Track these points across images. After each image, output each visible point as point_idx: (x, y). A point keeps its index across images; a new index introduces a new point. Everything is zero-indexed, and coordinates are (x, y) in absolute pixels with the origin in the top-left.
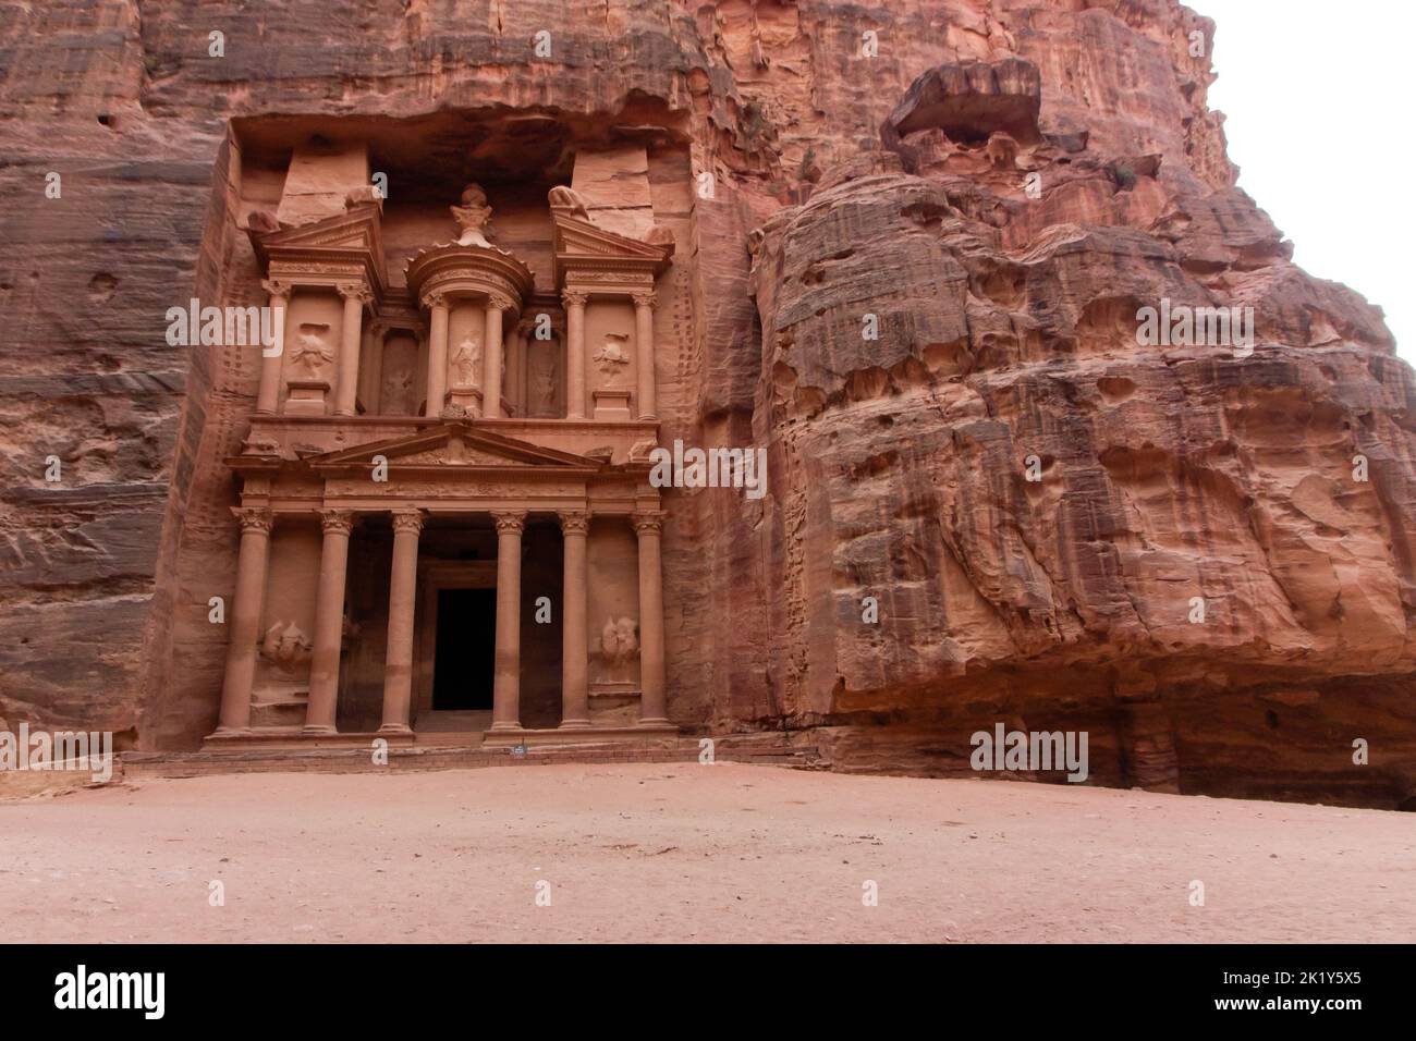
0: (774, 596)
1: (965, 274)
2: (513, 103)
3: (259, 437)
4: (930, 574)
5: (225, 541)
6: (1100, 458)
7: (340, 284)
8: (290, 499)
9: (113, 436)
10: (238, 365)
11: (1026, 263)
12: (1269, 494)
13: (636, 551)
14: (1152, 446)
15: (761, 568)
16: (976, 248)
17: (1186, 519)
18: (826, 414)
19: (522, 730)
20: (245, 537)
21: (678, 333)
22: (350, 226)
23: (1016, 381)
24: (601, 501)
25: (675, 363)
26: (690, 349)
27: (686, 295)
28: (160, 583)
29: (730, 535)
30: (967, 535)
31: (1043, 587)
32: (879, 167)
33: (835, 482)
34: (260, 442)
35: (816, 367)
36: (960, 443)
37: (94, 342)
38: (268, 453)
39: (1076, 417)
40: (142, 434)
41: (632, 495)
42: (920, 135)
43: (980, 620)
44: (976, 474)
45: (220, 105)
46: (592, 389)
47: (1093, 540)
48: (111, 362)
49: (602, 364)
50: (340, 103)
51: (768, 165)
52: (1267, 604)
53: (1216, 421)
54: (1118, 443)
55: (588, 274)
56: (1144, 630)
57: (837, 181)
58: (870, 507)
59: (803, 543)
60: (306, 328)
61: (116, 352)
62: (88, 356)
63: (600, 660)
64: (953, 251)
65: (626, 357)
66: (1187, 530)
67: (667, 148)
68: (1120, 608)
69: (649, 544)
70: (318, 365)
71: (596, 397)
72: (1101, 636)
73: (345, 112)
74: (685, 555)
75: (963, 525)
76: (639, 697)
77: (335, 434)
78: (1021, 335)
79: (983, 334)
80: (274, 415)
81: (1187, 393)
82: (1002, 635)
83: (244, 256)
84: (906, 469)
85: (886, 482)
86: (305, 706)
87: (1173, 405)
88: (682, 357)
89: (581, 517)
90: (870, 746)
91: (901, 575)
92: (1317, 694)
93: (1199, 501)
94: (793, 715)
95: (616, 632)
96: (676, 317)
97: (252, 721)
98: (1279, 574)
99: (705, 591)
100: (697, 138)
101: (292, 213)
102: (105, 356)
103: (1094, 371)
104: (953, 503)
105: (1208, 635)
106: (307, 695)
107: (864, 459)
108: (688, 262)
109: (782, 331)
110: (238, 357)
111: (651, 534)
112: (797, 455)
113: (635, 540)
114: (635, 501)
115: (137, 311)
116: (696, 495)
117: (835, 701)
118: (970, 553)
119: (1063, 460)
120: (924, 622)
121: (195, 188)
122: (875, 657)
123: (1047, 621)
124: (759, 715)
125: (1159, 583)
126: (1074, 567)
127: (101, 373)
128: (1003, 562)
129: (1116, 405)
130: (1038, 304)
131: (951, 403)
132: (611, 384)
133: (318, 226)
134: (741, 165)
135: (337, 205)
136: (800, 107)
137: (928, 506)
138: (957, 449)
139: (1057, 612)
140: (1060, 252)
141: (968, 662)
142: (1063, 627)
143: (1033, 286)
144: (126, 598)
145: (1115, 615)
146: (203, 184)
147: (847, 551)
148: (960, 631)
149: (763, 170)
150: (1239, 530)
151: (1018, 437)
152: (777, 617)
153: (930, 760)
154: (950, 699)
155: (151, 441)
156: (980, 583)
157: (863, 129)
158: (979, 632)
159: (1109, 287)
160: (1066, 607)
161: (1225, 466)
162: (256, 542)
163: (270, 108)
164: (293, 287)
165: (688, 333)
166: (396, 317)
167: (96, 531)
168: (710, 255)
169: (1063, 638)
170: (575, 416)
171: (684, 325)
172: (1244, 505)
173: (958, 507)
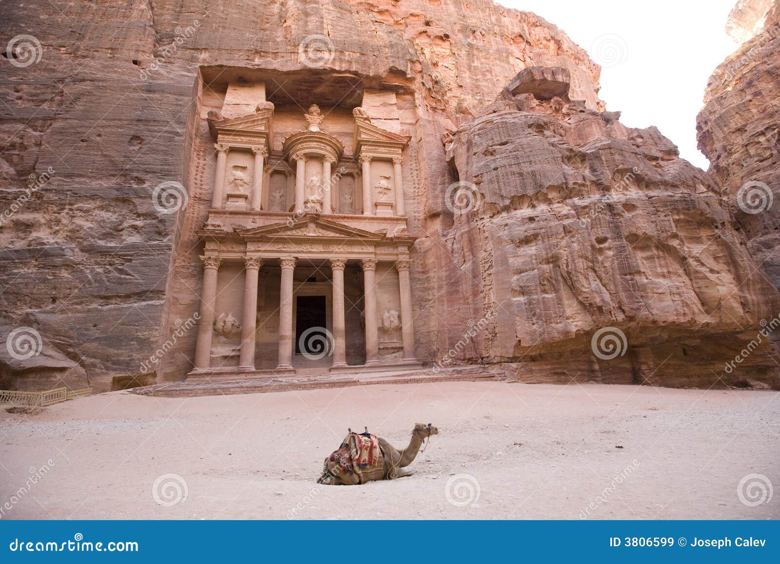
0: (473, 301)
1: (560, 155)
2: (337, 68)
3: (212, 221)
4: (556, 291)
5: (195, 272)
6: (626, 238)
7: (253, 147)
8: (228, 252)
9: (142, 218)
10: (202, 185)
11: (587, 152)
12: (692, 255)
13: (398, 279)
14: (647, 234)
15: (466, 288)
16: (563, 144)
17: (661, 266)
18: (500, 216)
19: (347, 366)
20: (206, 271)
21: (412, 177)
22: (258, 120)
23: (590, 204)
24: (381, 254)
25: (412, 190)
26: (418, 184)
27: (416, 160)
28: (168, 294)
29: (446, 271)
30: (573, 272)
31: (607, 297)
32: (507, 108)
33: (510, 247)
34: (214, 223)
35: (495, 194)
36: (567, 230)
37: (131, 170)
38: (217, 228)
39: (615, 220)
40: (157, 218)
41: (396, 252)
42: (524, 95)
43: (579, 312)
44: (575, 245)
45: (193, 59)
46: (374, 202)
47: (626, 275)
48: (140, 181)
49: (379, 190)
50: (254, 63)
51: (445, 105)
52: (694, 303)
53: (670, 224)
54: (633, 232)
55: (372, 148)
56: (650, 316)
57: (489, 112)
58: (528, 259)
59: (492, 276)
60: (236, 167)
61: (143, 176)
62: (128, 177)
63: (382, 330)
64: (553, 145)
65: (390, 187)
66: (662, 271)
67: (404, 94)
68: (640, 306)
69: (404, 275)
70: (242, 186)
71: (376, 205)
72: (631, 319)
73: (256, 67)
74: (419, 280)
75: (572, 269)
76: (402, 348)
77: (251, 220)
78: (588, 183)
79: (573, 182)
80: (221, 210)
81: (658, 211)
82: (589, 318)
83: (204, 132)
84: (543, 242)
85: (534, 248)
86: (239, 356)
87: (653, 216)
88: (415, 188)
89: (373, 262)
90: (531, 371)
91: (545, 292)
92: (700, 341)
93: (665, 258)
94: (488, 357)
95: (390, 318)
96: (411, 169)
97: (211, 365)
98: (697, 290)
99: (430, 297)
100: (417, 91)
101: (228, 113)
102: (136, 177)
103: (620, 200)
104: (566, 258)
105: (676, 318)
106: (239, 350)
107: (523, 237)
108: (416, 145)
109: (476, 177)
110: (201, 181)
111: (406, 270)
112: (486, 234)
113: (397, 273)
114: (397, 255)
115: (154, 156)
116: (425, 252)
117: (515, 351)
118: (575, 281)
119: (612, 239)
120: (556, 313)
121: (183, 97)
122: (535, 330)
123: (610, 312)
124: (468, 357)
125: (655, 294)
126: (620, 288)
127: (135, 186)
128: (590, 285)
129: (630, 215)
130: (593, 170)
131: (560, 212)
132: (383, 199)
133: (243, 119)
134: (434, 105)
135: (251, 110)
136: (452, 83)
137: (554, 259)
138: (565, 233)
139: (614, 307)
140: (601, 148)
141: (576, 331)
142: (616, 315)
143: (590, 162)
144: (150, 302)
145: (638, 309)
146: (187, 96)
147: (518, 280)
148: (571, 317)
149: (443, 108)
150: (681, 271)
151: (592, 228)
152: (476, 311)
153: (556, 377)
154: (563, 348)
155: (161, 221)
156: (579, 295)
157: (479, 94)
158: (579, 318)
159: (623, 164)
160: (617, 305)
161: (675, 243)
162: (212, 273)
163: (219, 63)
164: (230, 147)
165: (417, 177)
166: (278, 165)
167: (134, 268)
168: (428, 142)
169: (617, 320)
170: (367, 214)
171: (415, 173)
172: (683, 260)
173: (569, 260)
